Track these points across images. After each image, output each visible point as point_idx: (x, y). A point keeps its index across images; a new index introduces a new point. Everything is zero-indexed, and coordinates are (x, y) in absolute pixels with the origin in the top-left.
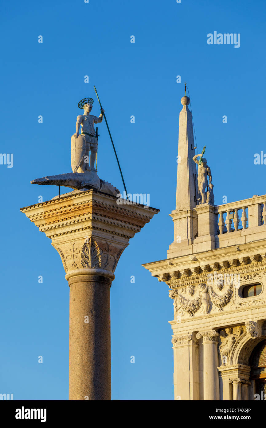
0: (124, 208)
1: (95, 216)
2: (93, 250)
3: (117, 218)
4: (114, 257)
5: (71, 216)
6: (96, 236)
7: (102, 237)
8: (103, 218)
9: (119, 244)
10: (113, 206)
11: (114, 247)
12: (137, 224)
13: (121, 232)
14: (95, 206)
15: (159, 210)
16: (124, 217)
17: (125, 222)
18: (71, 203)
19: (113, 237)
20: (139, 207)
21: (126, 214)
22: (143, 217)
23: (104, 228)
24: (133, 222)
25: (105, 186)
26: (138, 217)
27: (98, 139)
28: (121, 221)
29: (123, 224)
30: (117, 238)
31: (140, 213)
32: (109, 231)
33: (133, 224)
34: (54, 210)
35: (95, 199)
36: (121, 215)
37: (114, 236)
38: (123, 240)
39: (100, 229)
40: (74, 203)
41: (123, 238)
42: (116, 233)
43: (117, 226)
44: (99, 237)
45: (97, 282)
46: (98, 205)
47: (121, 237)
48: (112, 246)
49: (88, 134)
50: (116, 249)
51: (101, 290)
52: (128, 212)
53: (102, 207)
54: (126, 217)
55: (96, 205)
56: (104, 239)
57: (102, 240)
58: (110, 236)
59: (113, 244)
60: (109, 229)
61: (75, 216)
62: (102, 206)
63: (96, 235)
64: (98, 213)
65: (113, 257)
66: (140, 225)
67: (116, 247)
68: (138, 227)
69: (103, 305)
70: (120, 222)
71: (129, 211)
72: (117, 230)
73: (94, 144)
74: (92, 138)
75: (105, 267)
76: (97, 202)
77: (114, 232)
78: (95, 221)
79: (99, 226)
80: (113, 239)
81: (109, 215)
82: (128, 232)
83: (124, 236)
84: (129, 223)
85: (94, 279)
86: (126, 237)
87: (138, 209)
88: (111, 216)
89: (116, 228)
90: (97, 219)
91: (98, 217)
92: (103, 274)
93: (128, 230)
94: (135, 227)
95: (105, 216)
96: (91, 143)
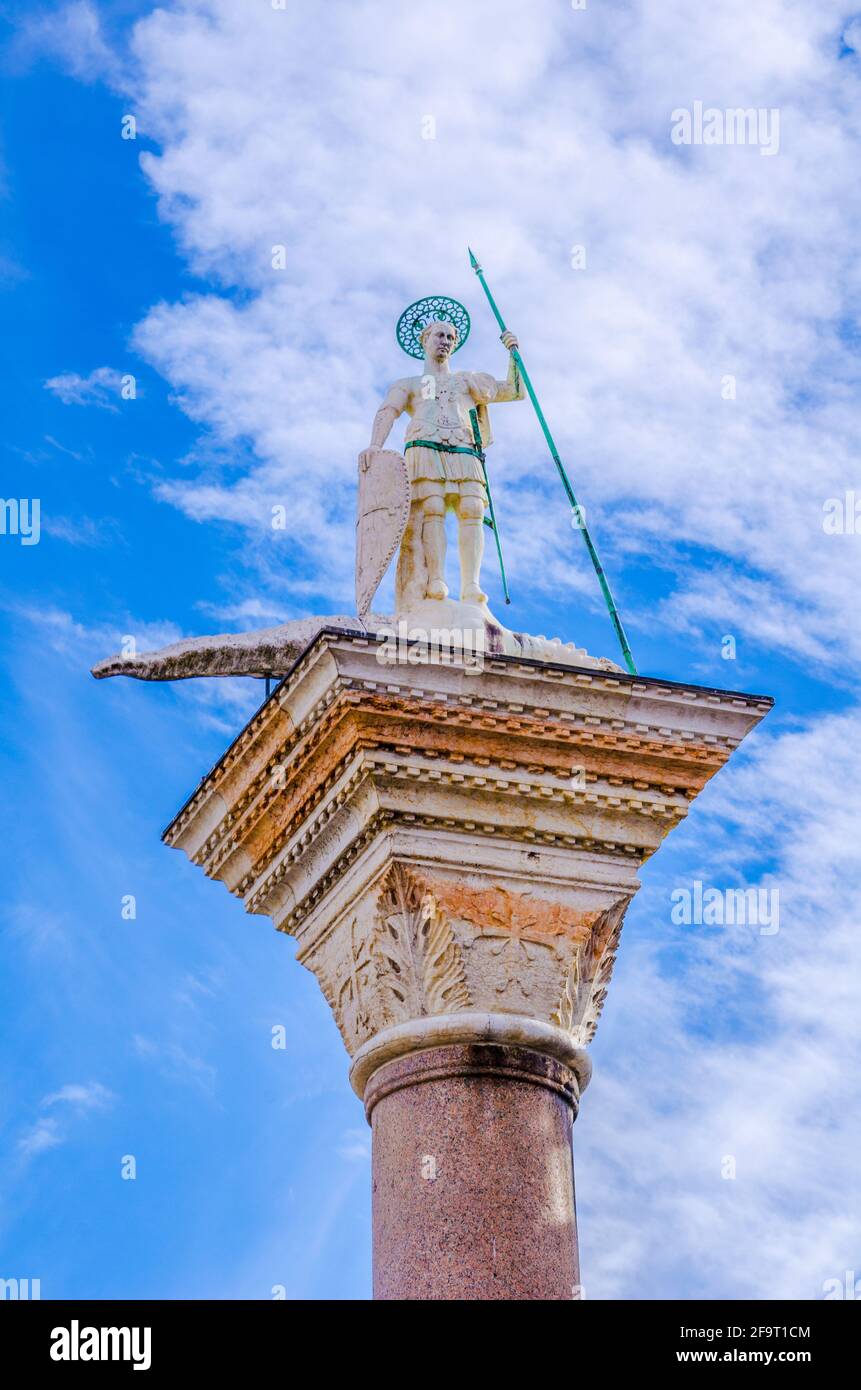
0: (544, 704)
1: (385, 757)
2: (421, 929)
3: (525, 756)
4: (553, 950)
5: (308, 795)
6: (421, 858)
8: (438, 767)
9: (574, 888)
10: (478, 702)
11: (548, 904)
12: (655, 778)
13: (569, 830)
14: (370, 709)
15: (770, 702)
16: (563, 749)
18: (287, 730)
19: (532, 855)
20: (635, 694)
21: (567, 733)
22: (680, 743)
23: (461, 817)
24: (628, 773)
26: (647, 744)
27: (483, 462)
28: (553, 771)
30: (558, 861)
31: (656, 723)
32: (498, 829)
33: (629, 782)
34: (253, 789)
35: (355, 671)
36: (546, 744)
37: (536, 849)
38: (603, 869)
39: (438, 820)
40: (296, 724)
41: (598, 857)
42: (540, 834)
43: (536, 799)
44: (437, 860)
45: (460, 1076)
46: (381, 700)
48: (532, 901)
49: (427, 445)
50: (558, 910)
51: (488, 1114)
52: (577, 725)
53: (413, 712)
54: (575, 747)
55: (365, 701)
56: (477, 866)
57: (464, 874)
58: (511, 856)
59: (535, 891)
60: (495, 819)
61: (322, 787)
62: (411, 706)
64: (396, 741)
65: (543, 951)
66: (679, 781)
67: (558, 906)
68: (670, 795)
69: (497, 1182)
70: (549, 781)
71: (583, 719)
72: (546, 822)
73: (459, 482)
74: (449, 457)
75: (497, 999)
76: (373, 686)
77: (527, 829)
78: (400, 785)
79: (431, 806)
80: (531, 865)
81: (467, 747)
82: (618, 824)
83: (598, 847)
84: (607, 777)
85: (444, 1067)
86: (610, 853)
87: (637, 703)
88: (480, 750)
89: (537, 812)
90: (401, 775)
91: (404, 762)
92: (488, 1036)
93: (611, 814)
94: (650, 796)
95: (444, 754)
96: (443, 481)
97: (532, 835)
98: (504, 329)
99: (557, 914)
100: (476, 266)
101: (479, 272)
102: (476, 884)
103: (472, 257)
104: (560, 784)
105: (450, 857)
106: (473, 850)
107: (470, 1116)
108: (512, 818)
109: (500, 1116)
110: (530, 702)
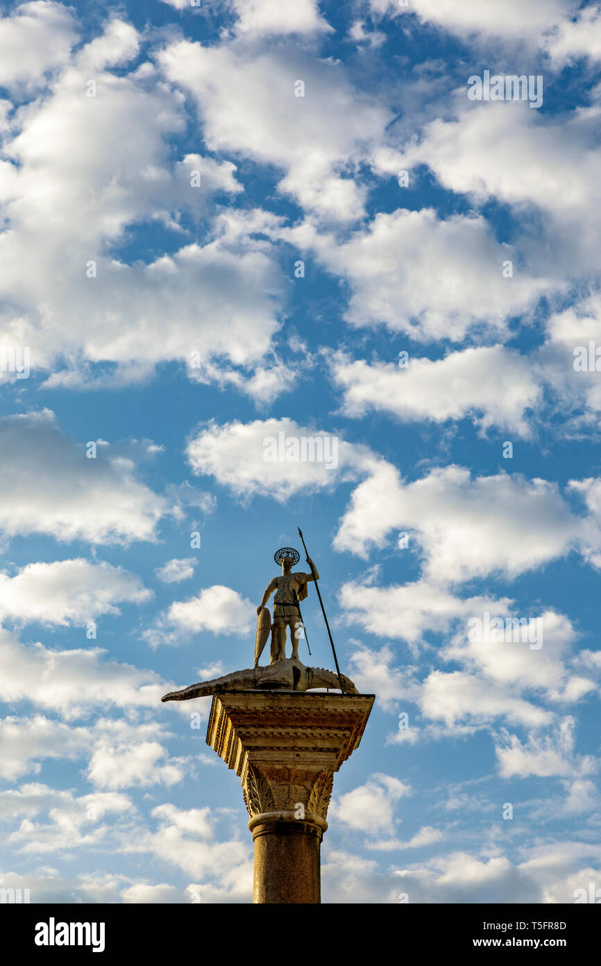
0: (295, 706)
1: (242, 729)
3: (291, 724)
4: (305, 787)
6: (258, 761)
7: (271, 759)
8: (260, 731)
9: (313, 765)
10: (271, 708)
11: (303, 770)
12: (337, 725)
13: (310, 745)
14: (235, 715)
15: (374, 696)
16: (304, 720)
17: (311, 727)
19: (298, 755)
23: (271, 745)
24: (327, 725)
25: (313, 676)
28: (302, 727)
29: (309, 731)
30: (307, 756)
32: (286, 748)
33: (329, 728)
34: (218, 732)
35: (228, 703)
36: (297, 719)
37: (299, 753)
38: (323, 756)
39: (264, 748)
41: (321, 753)
42: (300, 748)
43: (296, 737)
44: (264, 760)
46: (238, 712)
47: (315, 753)
48: (298, 771)
50: (307, 773)
51: (283, 845)
52: (307, 711)
53: (249, 714)
54: (308, 718)
55: (232, 713)
56: (277, 761)
57: (274, 764)
58: (291, 755)
59: (299, 767)
60: (282, 745)
62: (248, 712)
63: (257, 759)
64: (245, 724)
65: (302, 787)
66: (346, 725)
67: (307, 771)
69: (285, 868)
70: (300, 730)
71: (309, 709)
72: (300, 744)
74: (286, 608)
75: (286, 806)
76: (233, 707)
77: (295, 747)
78: (248, 737)
79: (260, 743)
80: (297, 759)
81: (269, 723)
82: (326, 741)
83: (321, 750)
84: (321, 727)
85: (270, 829)
86: (325, 751)
87: (327, 702)
88: (274, 723)
89: (297, 741)
90: (248, 735)
91: (249, 730)
92: (281, 818)
93: (323, 739)
94: (335, 731)
95: (263, 726)
96: (283, 617)
97: (296, 748)
98: (308, 556)
99: (306, 774)
100: (301, 534)
101: (301, 536)
102: (278, 767)
103: (299, 530)
104: (304, 731)
105: (268, 759)
106: (277, 755)
107: (277, 846)
108: (290, 744)
109: (286, 845)
110: (289, 706)
